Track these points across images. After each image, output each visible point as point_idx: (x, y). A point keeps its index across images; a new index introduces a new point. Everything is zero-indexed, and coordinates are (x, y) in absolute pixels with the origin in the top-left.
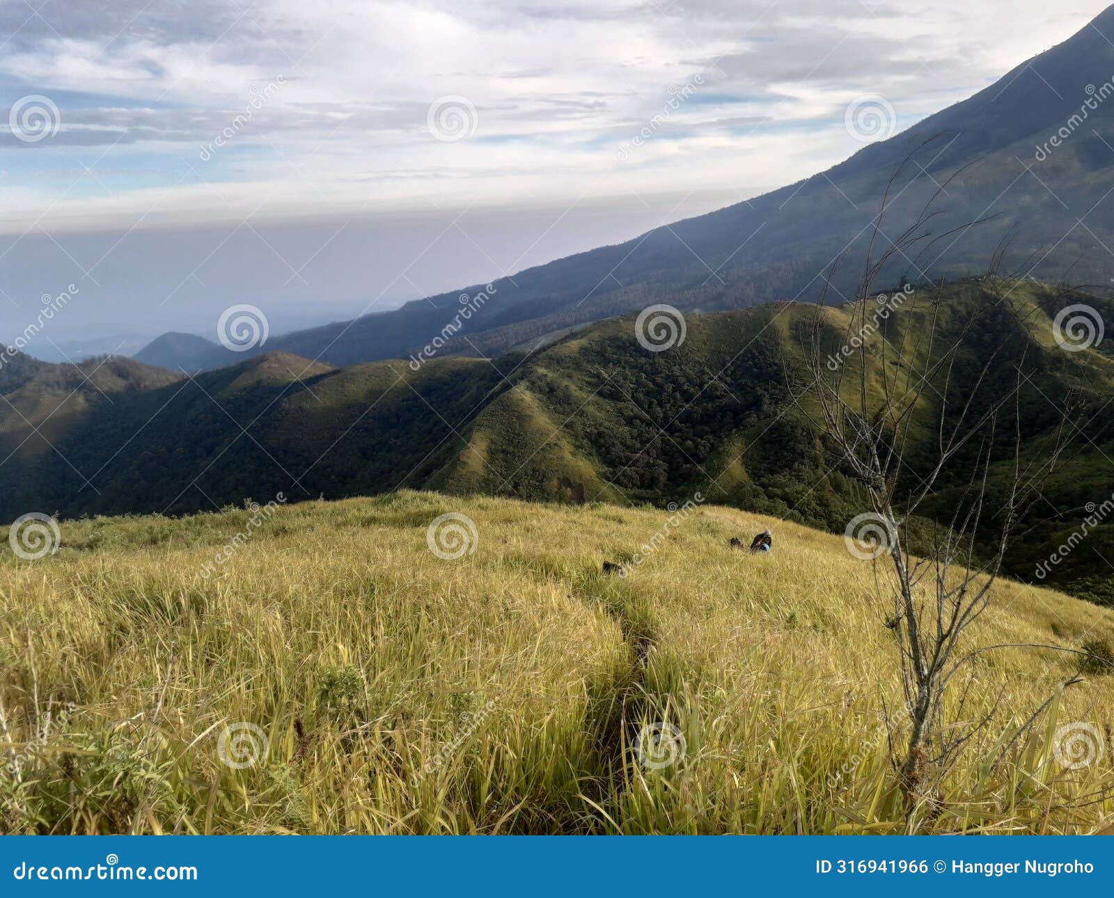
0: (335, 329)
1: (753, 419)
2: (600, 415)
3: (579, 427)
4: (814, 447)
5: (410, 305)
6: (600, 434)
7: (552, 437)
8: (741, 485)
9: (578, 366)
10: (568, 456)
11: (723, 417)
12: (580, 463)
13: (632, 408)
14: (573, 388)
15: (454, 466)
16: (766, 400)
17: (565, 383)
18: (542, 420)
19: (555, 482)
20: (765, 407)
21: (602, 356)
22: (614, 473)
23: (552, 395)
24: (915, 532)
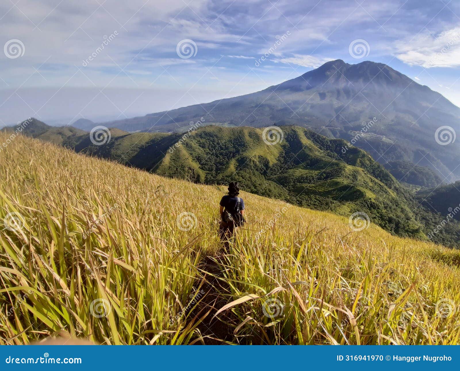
0: (127, 120)
1: (237, 155)
2: (200, 152)
3: (194, 154)
4: (251, 163)
5: (148, 115)
6: (199, 157)
7: (187, 157)
8: (232, 173)
9: (194, 138)
10: (190, 162)
11: (230, 154)
12: (194, 164)
13: (208, 150)
14: (193, 144)
15: (161, 163)
16: (241, 151)
17: (191, 142)
18: (184, 152)
19: (187, 169)
20: (240, 153)
21: (201, 136)
22: (202, 167)
23: (187, 145)
24: (270, 185)
